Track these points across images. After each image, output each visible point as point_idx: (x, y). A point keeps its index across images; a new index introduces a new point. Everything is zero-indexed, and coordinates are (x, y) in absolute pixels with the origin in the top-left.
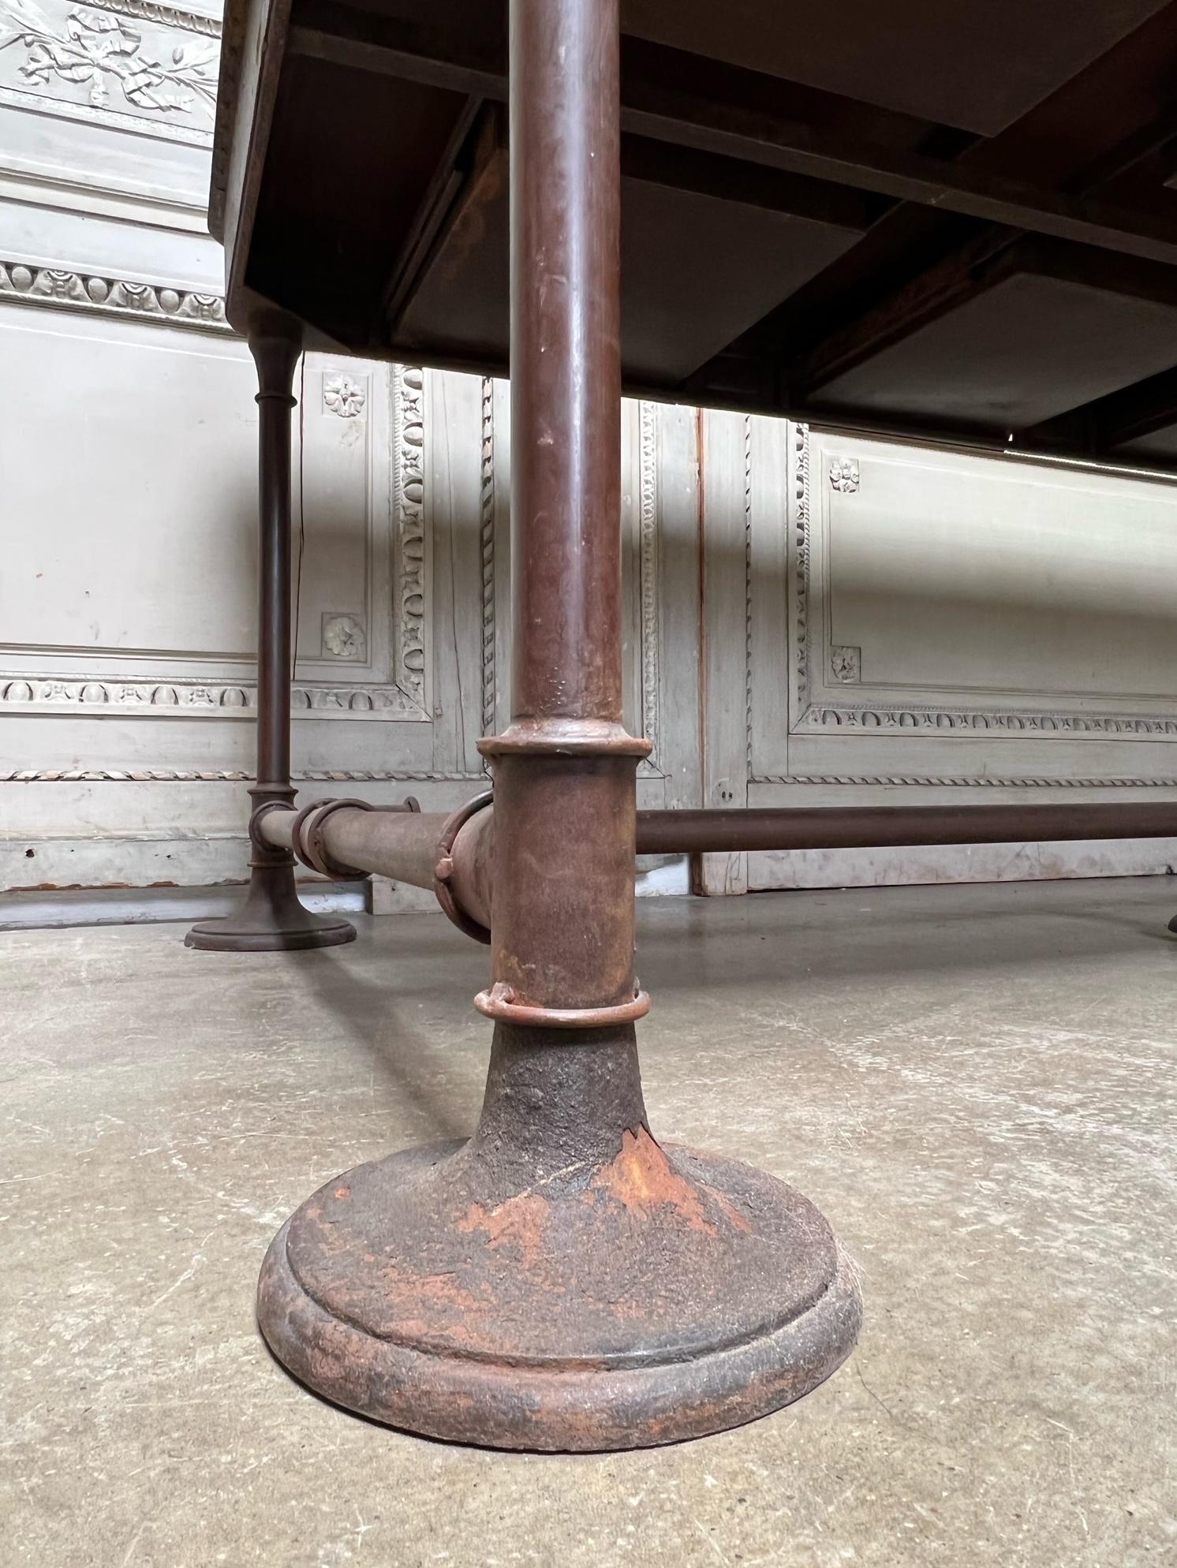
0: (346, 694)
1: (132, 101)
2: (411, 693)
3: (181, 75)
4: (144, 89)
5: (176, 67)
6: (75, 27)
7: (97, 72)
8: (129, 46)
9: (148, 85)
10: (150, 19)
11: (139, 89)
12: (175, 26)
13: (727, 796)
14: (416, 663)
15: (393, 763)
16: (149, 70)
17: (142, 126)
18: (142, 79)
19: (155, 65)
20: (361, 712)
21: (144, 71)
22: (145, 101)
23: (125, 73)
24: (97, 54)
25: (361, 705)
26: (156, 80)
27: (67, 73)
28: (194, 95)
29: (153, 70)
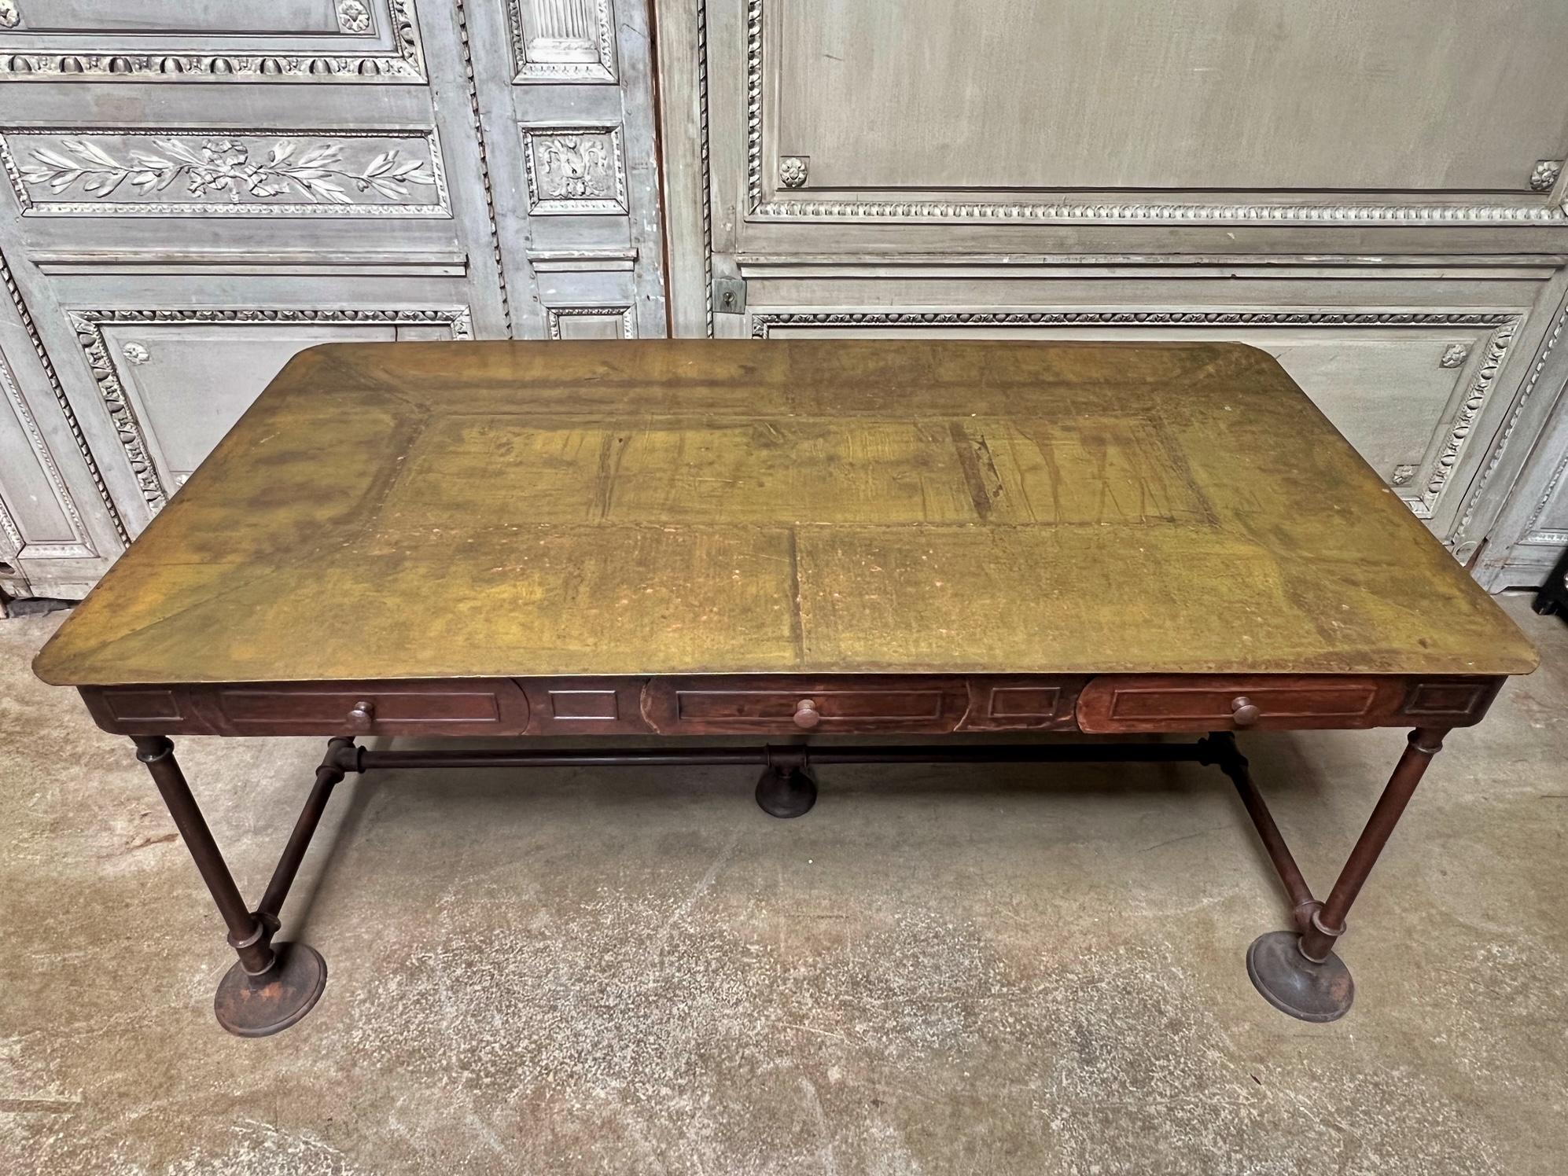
1: (254, 194)
3: (277, 170)
4: (259, 185)
5: (273, 164)
6: (207, 153)
7: (228, 180)
8: (242, 158)
9: (261, 182)
10: (250, 136)
11: (256, 186)
12: (265, 136)
16: (258, 171)
17: (264, 210)
18: (256, 178)
19: (260, 167)
21: (255, 173)
22: (262, 193)
23: (245, 177)
24: (224, 169)
26: (264, 177)
27: (213, 185)
28: (290, 181)
29: (260, 171)
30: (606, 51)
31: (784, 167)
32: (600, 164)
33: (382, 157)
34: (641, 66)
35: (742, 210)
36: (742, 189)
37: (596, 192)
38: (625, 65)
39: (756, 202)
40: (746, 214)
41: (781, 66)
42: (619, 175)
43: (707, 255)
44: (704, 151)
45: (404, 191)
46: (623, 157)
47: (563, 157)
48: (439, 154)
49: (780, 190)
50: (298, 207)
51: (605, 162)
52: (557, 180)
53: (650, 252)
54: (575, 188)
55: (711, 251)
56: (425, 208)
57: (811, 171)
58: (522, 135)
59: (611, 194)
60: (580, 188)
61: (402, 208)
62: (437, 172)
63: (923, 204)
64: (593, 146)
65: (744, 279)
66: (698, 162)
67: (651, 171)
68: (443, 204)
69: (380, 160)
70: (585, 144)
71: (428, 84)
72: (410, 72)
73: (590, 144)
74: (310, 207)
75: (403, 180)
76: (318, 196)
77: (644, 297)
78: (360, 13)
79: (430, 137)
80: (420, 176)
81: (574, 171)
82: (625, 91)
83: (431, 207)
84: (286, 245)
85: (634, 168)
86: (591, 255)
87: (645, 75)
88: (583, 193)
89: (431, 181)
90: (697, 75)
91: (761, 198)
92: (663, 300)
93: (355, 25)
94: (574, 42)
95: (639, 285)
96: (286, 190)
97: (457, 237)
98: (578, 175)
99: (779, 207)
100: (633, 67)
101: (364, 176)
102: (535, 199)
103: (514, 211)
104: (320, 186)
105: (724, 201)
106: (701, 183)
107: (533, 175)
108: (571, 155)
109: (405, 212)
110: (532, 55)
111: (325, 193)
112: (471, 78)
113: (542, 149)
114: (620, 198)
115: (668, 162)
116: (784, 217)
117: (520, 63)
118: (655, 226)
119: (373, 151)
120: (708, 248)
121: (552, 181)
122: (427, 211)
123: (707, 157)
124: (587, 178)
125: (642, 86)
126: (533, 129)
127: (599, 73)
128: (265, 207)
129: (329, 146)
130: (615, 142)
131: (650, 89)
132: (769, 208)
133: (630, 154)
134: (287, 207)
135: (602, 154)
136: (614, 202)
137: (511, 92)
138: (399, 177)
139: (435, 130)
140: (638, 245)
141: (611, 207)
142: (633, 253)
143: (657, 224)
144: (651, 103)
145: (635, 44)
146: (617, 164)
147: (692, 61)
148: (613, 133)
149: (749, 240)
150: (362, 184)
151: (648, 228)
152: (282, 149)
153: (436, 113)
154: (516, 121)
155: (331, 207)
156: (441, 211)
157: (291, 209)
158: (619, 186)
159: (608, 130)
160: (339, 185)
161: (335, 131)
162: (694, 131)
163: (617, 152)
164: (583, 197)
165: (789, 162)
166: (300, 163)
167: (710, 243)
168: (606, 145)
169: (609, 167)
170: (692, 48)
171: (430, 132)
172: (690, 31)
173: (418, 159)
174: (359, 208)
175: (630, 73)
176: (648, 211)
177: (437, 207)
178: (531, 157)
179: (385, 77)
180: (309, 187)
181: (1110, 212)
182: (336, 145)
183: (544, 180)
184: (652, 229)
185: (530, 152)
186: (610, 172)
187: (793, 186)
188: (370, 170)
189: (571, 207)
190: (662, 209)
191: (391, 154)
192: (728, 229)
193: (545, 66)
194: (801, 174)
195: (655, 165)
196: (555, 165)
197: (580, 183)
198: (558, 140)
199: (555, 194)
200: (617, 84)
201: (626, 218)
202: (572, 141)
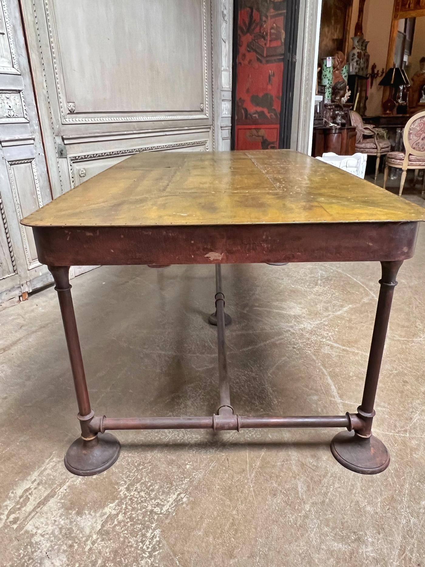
30: (16, 63)
31: (69, 105)
32: (17, 104)
35: (61, 120)
36: (60, 113)
37: (18, 115)
38: (22, 68)
39: (63, 118)
41: (63, 72)
42: (25, 108)
43: (55, 136)
44: (49, 99)
47: (6, 102)
49: (68, 114)
51: (19, 104)
52: (4, 110)
53: (37, 136)
54: (11, 113)
57: (76, 107)
59: (22, 115)
64: (15, 98)
65: (65, 144)
66: (47, 103)
67: (34, 107)
70: (13, 96)
73: (14, 97)
77: (38, 154)
81: (10, 107)
82: (23, 78)
85: (29, 105)
86: (21, 138)
87: (28, 72)
88: (14, 115)
91: (64, 116)
92: (43, 155)
94: (4, 59)
95: (36, 149)
99: (70, 119)
100: (25, 69)
105: (55, 117)
106: (49, 111)
108: (8, 101)
114: (25, 117)
115: (38, 103)
120: (54, 134)
121: (3, 111)
123: (49, 101)
124: (14, 110)
125: (28, 76)
127: (14, 71)
130: (22, 96)
131: (30, 77)
132: (67, 120)
133: (27, 100)
135: (18, 100)
140: (34, 134)
141: (24, 120)
142: (33, 137)
143: (38, 126)
144: (31, 82)
145: (23, 62)
146: (24, 104)
148: (21, 93)
149: (64, 131)
158: (25, 112)
159: (19, 91)
162: (45, 92)
163: (23, 100)
164: (14, 117)
165: (70, 104)
167: (54, 132)
168: (19, 97)
169: (21, 105)
170: (40, 65)
175: (24, 71)
176: (35, 121)
183: (0, 110)
184: (37, 128)
186: (21, 107)
187: (72, 112)
189: (11, 120)
190: (39, 121)
192: (58, 127)
194: (74, 108)
195: (35, 104)
196: (3, 104)
197: (12, 111)
198: (3, 95)
199: (5, 116)
200: (20, 75)
201: (28, 124)
202: (8, 95)
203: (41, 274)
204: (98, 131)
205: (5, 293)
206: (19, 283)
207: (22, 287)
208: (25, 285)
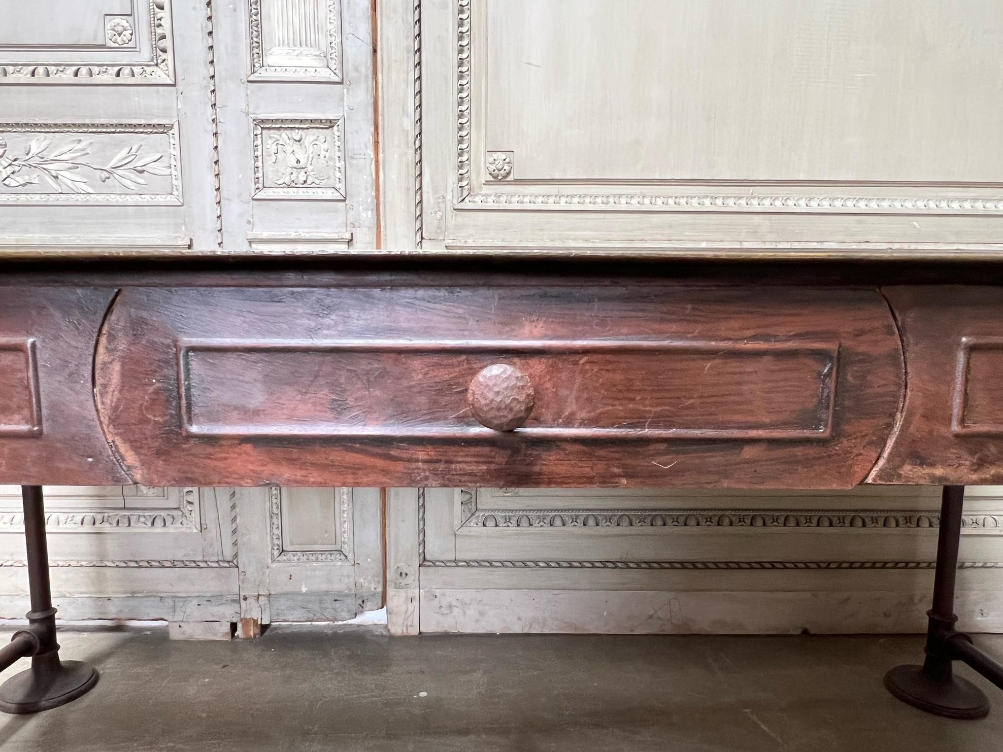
0: (150, 516)
1: (5, 185)
2: (188, 515)
3: (30, 162)
4: (12, 176)
5: (28, 157)
9: (13, 173)
10: (10, 132)
11: (8, 177)
12: (24, 132)
13: (404, 575)
14: (190, 499)
15: (179, 555)
16: (13, 163)
17: (12, 199)
18: (10, 169)
19: (15, 160)
20: (158, 529)
21: (10, 165)
22: (13, 183)
25: (159, 522)
26: (17, 169)
28: (40, 172)
29: (15, 163)
30: (333, 56)
31: (491, 160)
32: (322, 156)
33: (126, 150)
34: (363, 70)
35: (452, 198)
36: (452, 178)
37: (317, 182)
38: (349, 67)
39: (465, 193)
40: (455, 202)
41: (487, 75)
42: (338, 164)
43: (419, 240)
44: (418, 143)
45: (141, 181)
46: (344, 149)
47: (289, 149)
48: (177, 146)
49: (487, 183)
50: (43, 196)
51: (327, 154)
52: (282, 170)
53: (364, 236)
54: (297, 177)
55: (422, 238)
56: (159, 197)
57: (516, 165)
58: (252, 125)
59: (331, 182)
60: (302, 177)
61: (138, 197)
62: (173, 163)
63: (620, 196)
64: (317, 139)
66: (412, 151)
67: (368, 161)
68: (175, 193)
69: (124, 152)
70: (310, 137)
71: (174, 85)
72: (161, 75)
73: (314, 137)
74: (53, 196)
75: (142, 172)
76: (64, 187)
78: (125, 30)
79: (171, 132)
80: (158, 168)
81: (298, 161)
82: (348, 90)
83: (164, 196)
84: (26, 231)
85: (352, 158)
86: (308, 236)
87: (366, 77)
88: (305, 182)
89: (168, 172)
90: (412, 75)
91: (470, 189)
93: (119, 40)
94: (305, 50)
96: (36, 181)
97: (185, 223)
98: (302, 165)
99: (487, 196)
100: (356, 69)
101: (107, 168)
102: (260, 186)
103: (239, 195)
104: (67, 176)
105: (435, 190)
106: (414, 171)
107: (260, 164)
108: (296, 147)
109: (140, 200)
110: (269, 60)
111: (69, 183)
112: (213, 77)
113: (270, 142)
114: (338, 186)
115: (383, 151)
116: (491, 205)
117: (257, 65)
118: (370, 212)
119: (119, 145)
120: (419, 234)
121: (277, 171)
122: (160, 200)
123: (420, 147)
124: (310, 168)
125: (363, 85)
126: (263, 121)
127: (326, 75)
128: (13, 196)
129: (80, 141)
130: (337, 133)
131: (370, 89)
132: (478, 199)
133: (349, 145)
134: (33, 196)
135: (325, 146)
136: (333, 190)
137: (247, 88)
138: (140, 168)
139: (176, 126)
140: (354, 231)
141: (330, 194)
142: (347, 236)
143: (372, 210)
144: (371, 101)
145: (357, 51)
146: (338, 154)
147: (408, 62)
148: (335, 128)
149: (458, 227)
150: (105, 174)
151: (364, 215)
152: (37, 143)
153: (178, 110)
154: (247, 114)
155: (73, 196)
156: (171, 200)
157: (36, 199)
158: (338, 175)
159: (330, 124)
160: (84, 176)
161: (88, 126)
162: (409, 123)
163: (338, 143)
164: (304, 185)
165: (495, 156)
166: (52, 157)
167: (421, 228)
168: (329, 139)
169: (331, 158)
170: (408, 52)
171: (171, 127)
172: (407, 38)
173: (158, 152)
174: (98, 197)
175: (353, 74)
176: (363, 195)
177: (170, 196)
178: (260, 148)
179: (138, 79)
180: (56, 177)
181: (798, 200)
182: (87, 139)
183: (270, 170)
184: (368, 216)
185: (259, 142)
186: (331, 163)
187: (499, 178)
188: (113, 163)
189: (292, 193)
190: (377, 197)
191: (135, 148)
192: (438, 217)
193: (277, 68)
194: (506, 167)
195: (372, 156)
196: (281, 156)
197: (303, 173)
198: (284, 134)
199: (279, 182)
200: (341, 83)
201: (343, 204)
202: (296, 135)
203: (304, 590)
204: (588, 233)
205: (195, 602)
206: (236, 590)
207: (242, 602)
208: (251, 600)
